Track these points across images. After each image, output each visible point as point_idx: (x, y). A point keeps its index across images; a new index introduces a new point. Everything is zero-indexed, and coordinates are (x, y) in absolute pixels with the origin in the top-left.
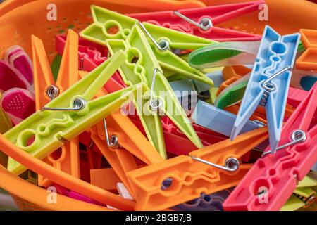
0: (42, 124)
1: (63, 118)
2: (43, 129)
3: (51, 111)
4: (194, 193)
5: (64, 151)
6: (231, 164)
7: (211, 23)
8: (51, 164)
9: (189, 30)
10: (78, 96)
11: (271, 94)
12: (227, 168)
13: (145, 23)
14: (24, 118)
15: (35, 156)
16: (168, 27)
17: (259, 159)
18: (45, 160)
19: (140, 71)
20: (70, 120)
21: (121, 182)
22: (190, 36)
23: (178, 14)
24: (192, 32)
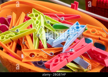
0: (7, 34)
1: (12, 34)
2: (7, 36)
3: (11, 32)
4: (39, 60)
5: (12, 43)
6: (51, 54)
7: (64, 19)
8: (8, 46)
9: (57, 20)
10: (18, 29)
11: (68, 38)
12: (50, 55)
13: (45, 15)
14: (3, 32)
15: (3, 42)
16: (52, 18)
17: (59, 54)
18: (6, 45)
19: (37, 26)
20: (14, 34)
21: (23, 54)
22: (57, 21)
23: (56, 15)
24: (58, 20)
